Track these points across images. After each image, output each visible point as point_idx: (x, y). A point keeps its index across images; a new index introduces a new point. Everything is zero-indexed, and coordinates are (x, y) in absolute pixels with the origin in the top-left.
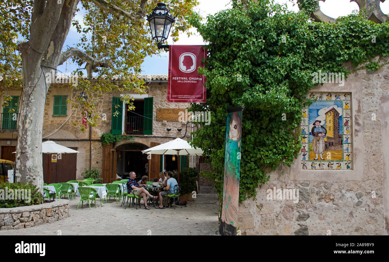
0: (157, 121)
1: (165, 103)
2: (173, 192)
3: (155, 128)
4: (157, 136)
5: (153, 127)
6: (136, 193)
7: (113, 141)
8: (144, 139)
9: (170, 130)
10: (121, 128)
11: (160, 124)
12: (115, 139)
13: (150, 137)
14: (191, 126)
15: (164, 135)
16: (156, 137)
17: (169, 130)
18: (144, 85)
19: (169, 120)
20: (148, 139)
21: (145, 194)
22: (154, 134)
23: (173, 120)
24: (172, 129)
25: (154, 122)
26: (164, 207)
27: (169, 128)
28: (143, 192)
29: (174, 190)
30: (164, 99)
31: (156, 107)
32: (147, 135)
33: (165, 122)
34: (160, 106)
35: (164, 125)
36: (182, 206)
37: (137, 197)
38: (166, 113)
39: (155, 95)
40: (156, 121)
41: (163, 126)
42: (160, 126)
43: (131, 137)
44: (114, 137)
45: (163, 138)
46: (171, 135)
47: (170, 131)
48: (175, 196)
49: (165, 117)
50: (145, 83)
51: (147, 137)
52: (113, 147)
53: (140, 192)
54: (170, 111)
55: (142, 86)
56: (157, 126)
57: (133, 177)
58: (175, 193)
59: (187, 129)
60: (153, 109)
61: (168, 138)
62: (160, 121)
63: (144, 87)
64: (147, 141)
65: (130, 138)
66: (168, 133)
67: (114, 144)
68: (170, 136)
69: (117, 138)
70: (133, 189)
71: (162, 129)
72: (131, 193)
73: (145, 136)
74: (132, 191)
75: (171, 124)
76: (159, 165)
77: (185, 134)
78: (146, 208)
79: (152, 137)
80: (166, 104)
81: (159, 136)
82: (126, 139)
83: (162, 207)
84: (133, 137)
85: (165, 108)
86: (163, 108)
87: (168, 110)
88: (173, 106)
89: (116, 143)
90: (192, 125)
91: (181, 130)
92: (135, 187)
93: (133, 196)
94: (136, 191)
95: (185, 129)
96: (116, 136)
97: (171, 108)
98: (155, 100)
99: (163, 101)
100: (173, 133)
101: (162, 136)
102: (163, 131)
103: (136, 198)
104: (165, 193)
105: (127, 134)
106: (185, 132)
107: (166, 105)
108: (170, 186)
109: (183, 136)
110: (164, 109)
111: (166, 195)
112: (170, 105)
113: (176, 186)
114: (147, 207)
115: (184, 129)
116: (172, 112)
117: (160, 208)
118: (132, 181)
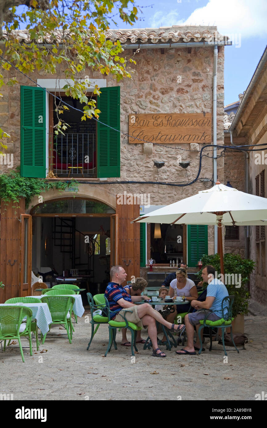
0: (129, 144)
1: (148, 100)
2: (219, 315)
3: (126, 162)
4: (130, 179)
5: (121, 160)
6: (129, 317)
7: (26, 194)
8: (100, 188)
9: (162, 165)
10: (42, 164)
11: (137, 151)
12: (32, 188)
13: (114, 183)
14: (210, 155)
15: (147, 179)
16: (128, 182)
17: (159, 165)
18: (120, 55)
19: (159, 142)
20: (109, 186)
21: (152, 320)
22: (124, 175)
23: (168, 142)
24: (166, 164)
25: (123, 147)
26: (197, 350)
27: (160, 161)
28: (147, 314)
29: (223, 310)
30: (146, 91)
31: (126, 110)
32: (105, 179)
33: (148, 146)
34: (136, 108)
35: (146, 153)
36: (238, 348)
37: (135, 327)
38: (151, 124)
39: (123, 81)
40: (126, 145)
41: (144, 156)
42: (137, 157)
43: (69, 183)
44: (28, 184)
45: (145, 185)
46: (164, 176)
47: (163, 168)
48: (224, 323)
49: (150, 134)
50: (123, 50)
51: (105, 183)
52: (27, 206)
53: (141, 315)
54: (160, 120)
55: (117, 58)
56: (129, 155)
57: (119, 279)
58: (223, 315)
59: (203, 163)
60: (121, 116)
61: (156, 186)
62: (136, 144)
63: (123, 61)
64: (106, 192)
65: (66, 185)
66: (157, 173)
67: (27, 200)
68: (161, 179)
69: (36, 187)
70: (121, 308)
71: (142, 164)
72: (118, 317)
73: (102, 179)
74: (121, 312)
75: (163, 150)
76: (138, 248)
77: (196, 174)
78: (155, 354)
79: (118, 183)
80: (151, 102)
81: (135, 180)
82: (57, 188)
83: (192, 350)
84: (73, 183)
85: (147, 112)
86: (143, 112)
87: (156, 117)
88: (167, 108)
89: (32, 198)
90: (215, 152)
91: (188, 165)
92: (126, 303)
93: (124, 324)
94: (131, 312)
95: (197, 162)
96: (33, 180)
97: (162, 112)
98: (122, 94)
99: (142, 96)
100: (168, 174)
101: (142, 180)
102: (144, 169)
103: (130, 328)
104: (199, 317)
105: (59, 176)
106: (197, 169)
107: (149, 105)
108: (215, 300)
109: (192, 178)
110: (146, 115)
111: (202, 322)
112: (161, 104)
113: (226, 298)
114: (159, 352)
115: (195, 163)
116: (165, 122)
117: (187, 353)
118: (117, 288)
